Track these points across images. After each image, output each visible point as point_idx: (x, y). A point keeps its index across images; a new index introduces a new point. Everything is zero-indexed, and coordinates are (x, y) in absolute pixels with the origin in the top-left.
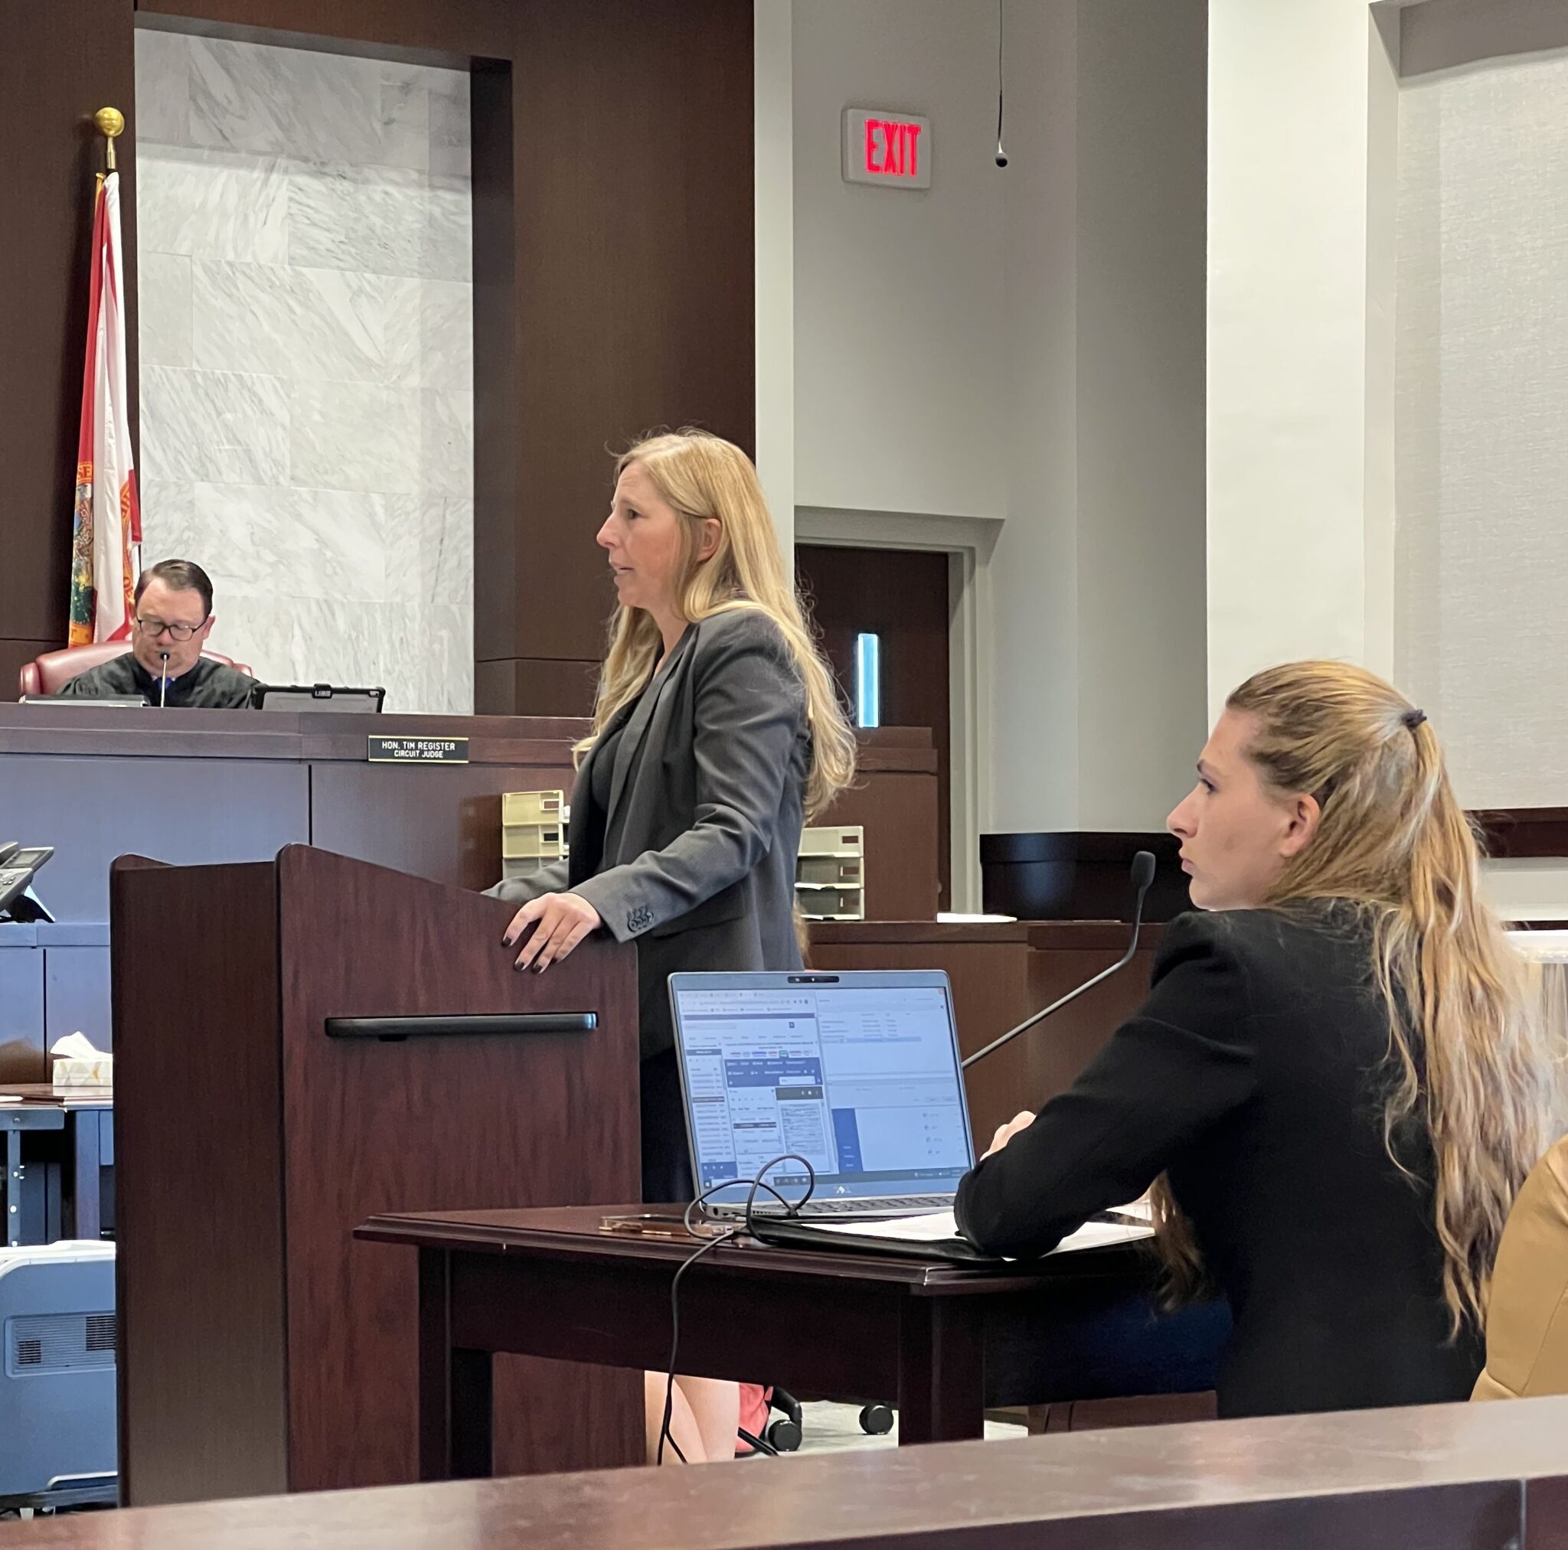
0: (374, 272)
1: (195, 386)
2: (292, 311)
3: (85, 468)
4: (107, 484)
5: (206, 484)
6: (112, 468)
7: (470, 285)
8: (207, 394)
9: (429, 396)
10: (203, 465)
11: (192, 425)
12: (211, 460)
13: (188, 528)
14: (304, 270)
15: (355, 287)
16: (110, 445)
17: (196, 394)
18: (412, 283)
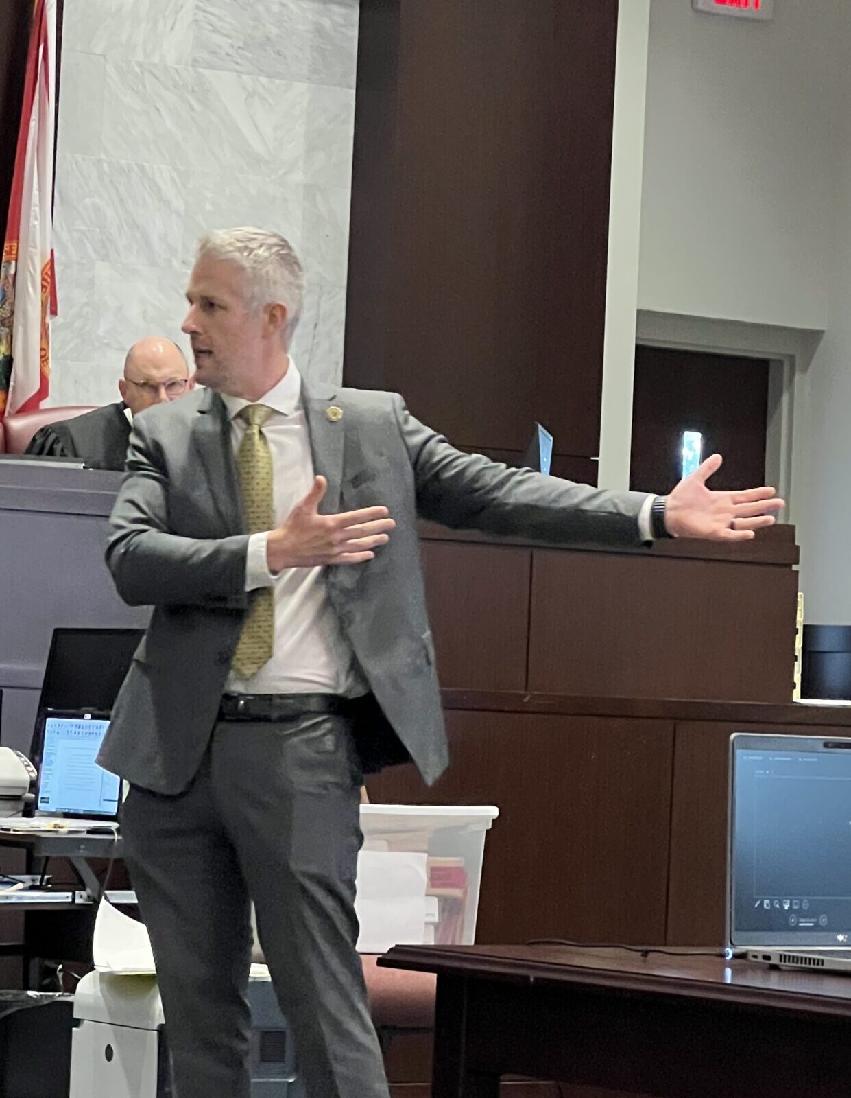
0: (268, 76)
2: (193, 109)
3: (11, 247)
4: (29, 262)
6: (35, 247)
7: (353, 92)
9: (310, 191)
14: (207, 72)
15: (250, 89)
16: (34, 226)
18: (301, 87)
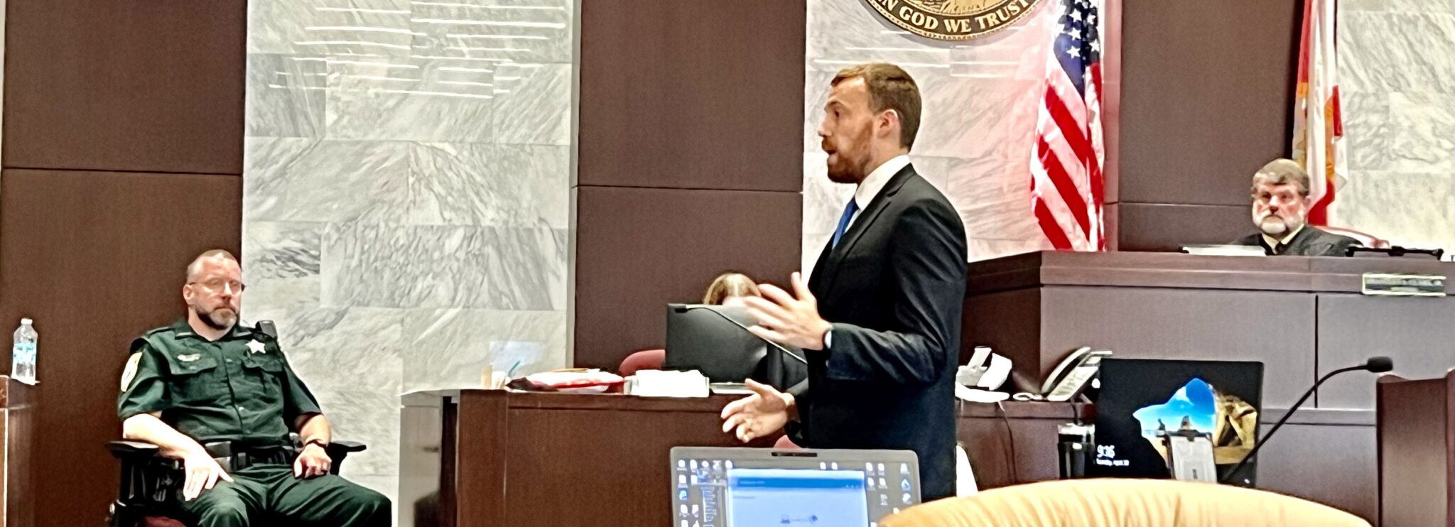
1: (1391, 25)
5: (1399, 94)
8: (1400, 30)
10: (1397, 81)
11: (1389, 52)
12: (1402, 76)
13: (1383, 125)
17: (1392, 29)
